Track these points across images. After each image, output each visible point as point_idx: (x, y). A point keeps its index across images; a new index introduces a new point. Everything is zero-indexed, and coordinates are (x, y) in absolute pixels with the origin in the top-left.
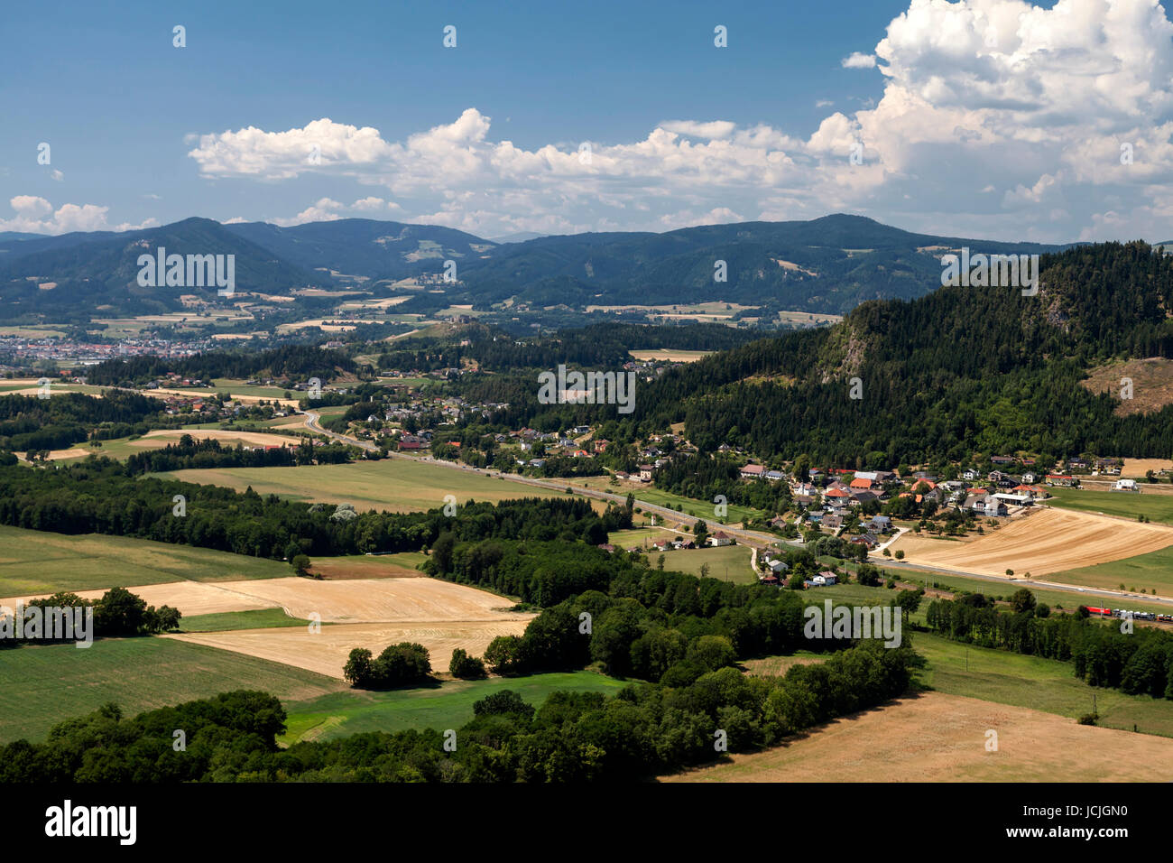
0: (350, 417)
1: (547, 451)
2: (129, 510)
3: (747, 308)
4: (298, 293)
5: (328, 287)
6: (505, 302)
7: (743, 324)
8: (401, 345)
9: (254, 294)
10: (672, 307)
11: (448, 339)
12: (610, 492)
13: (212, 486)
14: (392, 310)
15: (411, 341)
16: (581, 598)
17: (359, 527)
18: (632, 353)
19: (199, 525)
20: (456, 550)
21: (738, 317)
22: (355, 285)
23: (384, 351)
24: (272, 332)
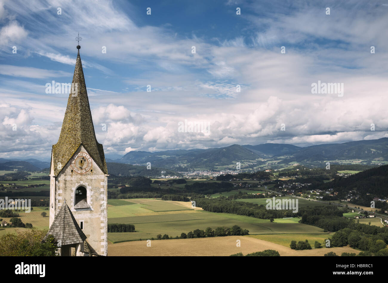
0: (275, 187)
1: (323, 194)
2: (232, 207)
3: (363, 160)
4: (257, 160)
5: (264, 158)
6: (304, 160)
7: (363, 164)
8: (282, 171)
9: (248, 160)
10: (345, 161)
11: (293, 169)
12: (340, 204)
13: (248, 202)
14: (279, 163)
15: (285, 170)
16: (344, 230)
17: (283, 212)
18: (338, 171)
19: (248, 211)
20: (308, 218)
21: (361, 162)
22: (269, 158)
23: (279, 172)
24: (253, 168)
